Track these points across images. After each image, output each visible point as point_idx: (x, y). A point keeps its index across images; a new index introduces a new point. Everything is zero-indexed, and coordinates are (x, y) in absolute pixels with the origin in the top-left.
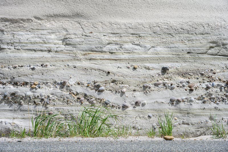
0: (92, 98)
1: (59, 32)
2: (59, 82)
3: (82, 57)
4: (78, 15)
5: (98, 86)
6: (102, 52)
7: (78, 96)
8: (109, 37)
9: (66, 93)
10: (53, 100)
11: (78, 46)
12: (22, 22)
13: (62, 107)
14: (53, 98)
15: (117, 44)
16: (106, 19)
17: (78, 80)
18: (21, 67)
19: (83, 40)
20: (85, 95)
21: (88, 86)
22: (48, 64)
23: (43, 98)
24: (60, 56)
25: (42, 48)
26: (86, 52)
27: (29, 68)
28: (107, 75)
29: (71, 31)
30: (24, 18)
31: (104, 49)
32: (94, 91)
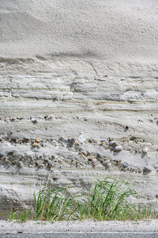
0: (106, 160)
1: (66, 75)
2: (67, 139)
3: (94, 107)
4: (89, 54)
5: (114, 145)
6: (119, 101)
7: (89, 157)
8: (128, 81)
9: (75, 153)
10: (59, 161)
11: (90, 93)
12: (21, 62)
13: (70, 171)
14: (59, 159)
15: (138, 91)
16: (125, 59)
17: (89, 136)
18: (20, 119)
19: (96, 85)
20: (98, 156)
21: (101, 145)
22: (52, 115)
23: (47, 159)
24: (68, 106)
25: (45, 96)
26: (99, 101)
27: (30, 121)
28: (125, 131)
29: (81, 74)
30: (24, 57)
31: (122, 97)
32: (109, 150)
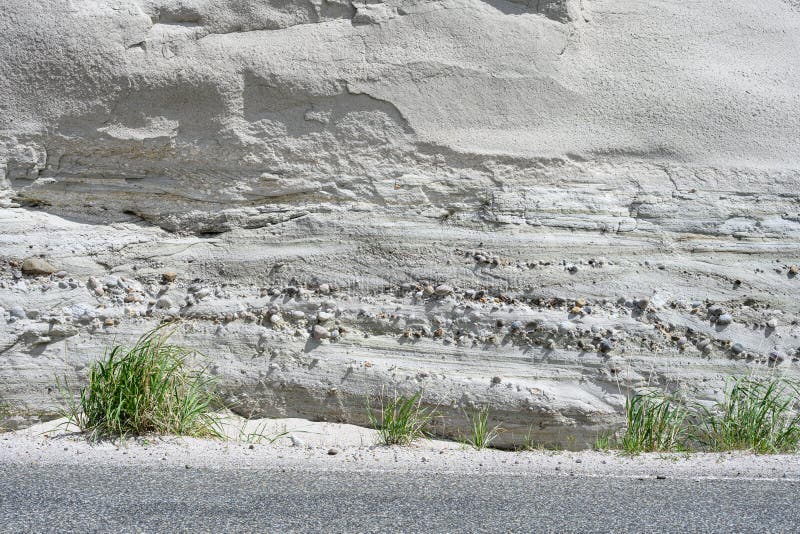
0: (703, 339)
1: (621, 188)
2: (631, 301)
3: (674, 245)
4: (662, 152)
5: (718, 313)
6: (717, 235)
7: (672, 334)
8: (733, 201)
9: (648, 327)
10: (621, 341)
11: (666, 220)
12: (541, 164)
13: (640, 357)
14: (620, 336)
15: (750, 218)
16: (725, 162)
17: (671, 297)
18: (546, 264)
19: (675, 207)
20: (689, 333)
21: (693, 312)
22: (603, 259)
23: (598, 335)
24: (628, 242)
25: (587, 224)
26: (683, 234)
27: (563, 268)
28: (734, 288)
29: (647, 188)
30: (547, 156)
31: (723, 229)
32: (708, 322)
